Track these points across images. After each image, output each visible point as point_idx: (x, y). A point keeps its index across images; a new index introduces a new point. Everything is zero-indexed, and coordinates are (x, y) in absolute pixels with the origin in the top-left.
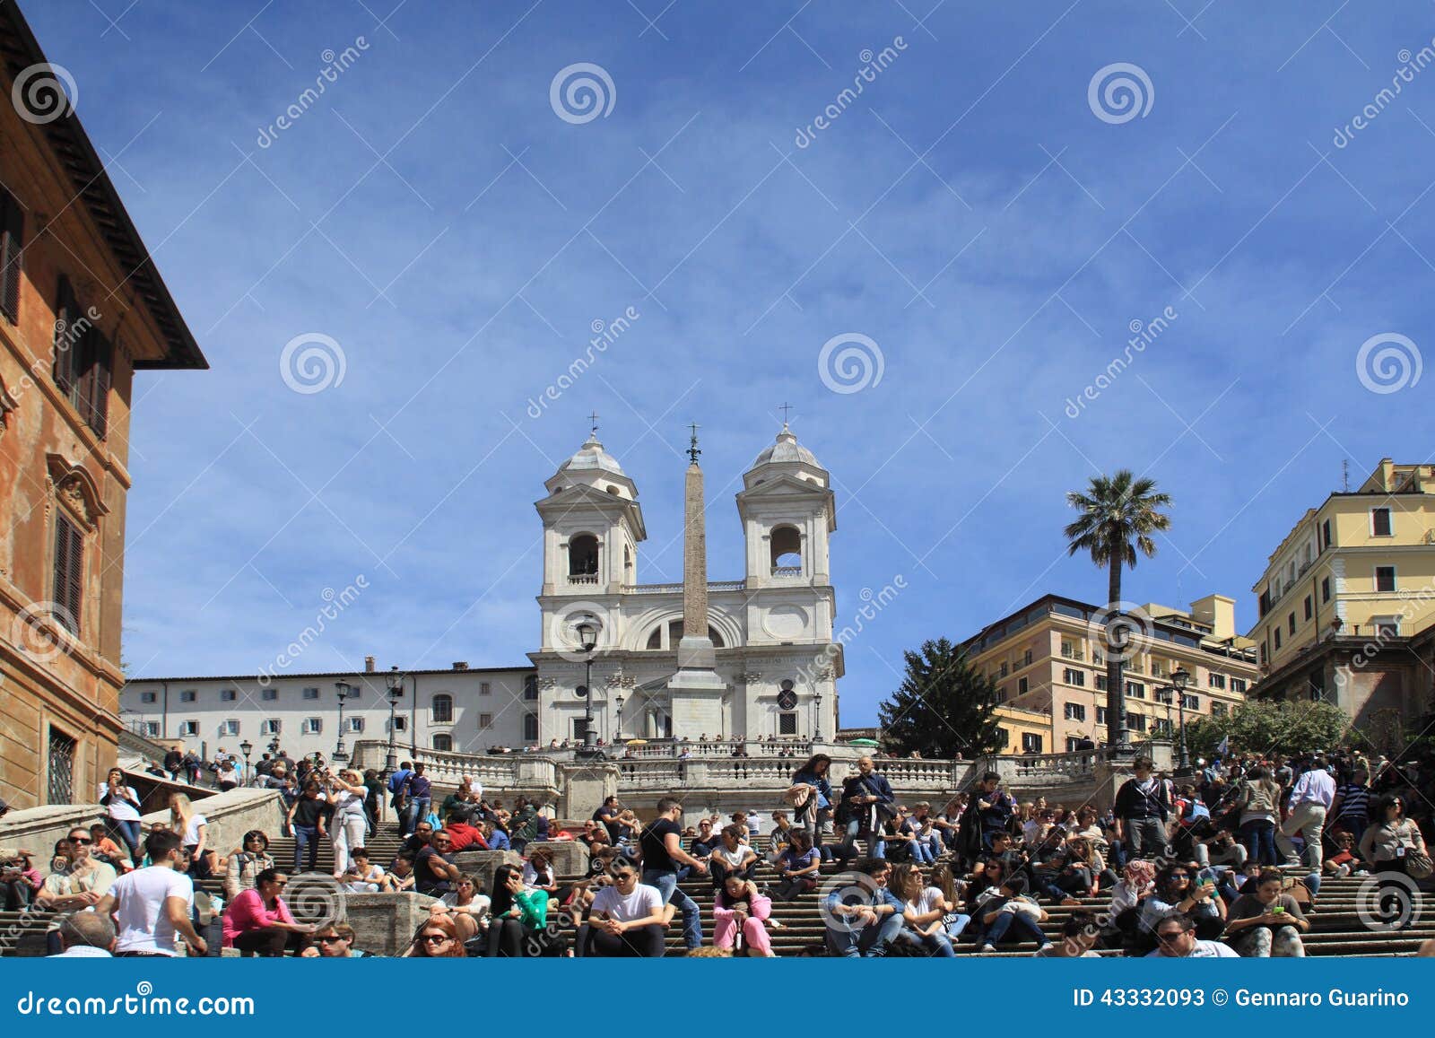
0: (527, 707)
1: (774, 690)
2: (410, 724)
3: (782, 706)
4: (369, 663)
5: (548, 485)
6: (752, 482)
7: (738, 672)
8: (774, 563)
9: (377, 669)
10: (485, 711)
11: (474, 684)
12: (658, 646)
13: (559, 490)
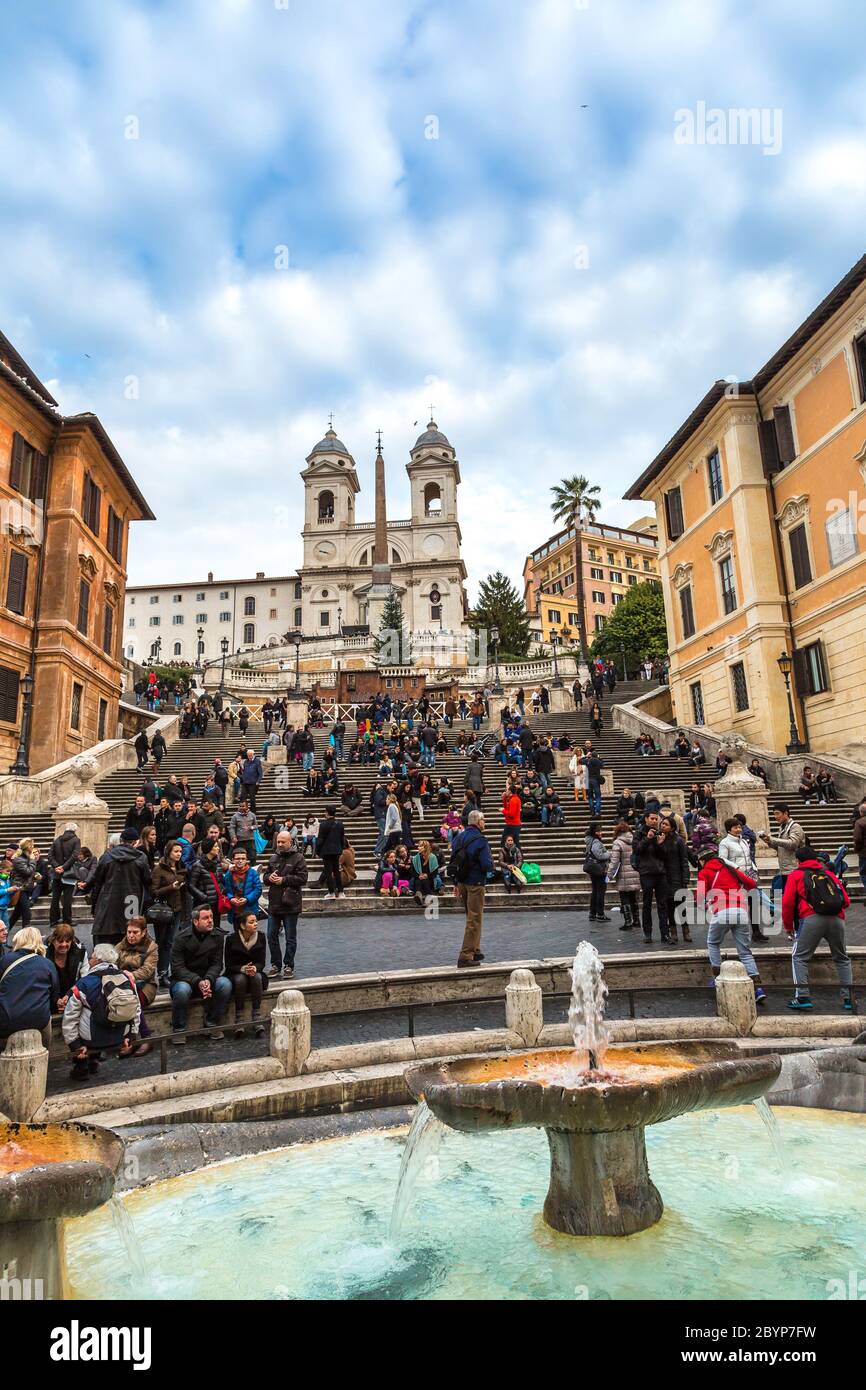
0: (296, 604)
1: (428, 590)
2: (232, 617)
3: (432, 600)
4: (211, 576)
5: (308, 460)
6: (415, 456)
7: (409, 579)
8: (427, 506)
9: (216, 579)
10: (273, 607)
11: (267, 590)
12: (366, 563)
13: (313, 464)
